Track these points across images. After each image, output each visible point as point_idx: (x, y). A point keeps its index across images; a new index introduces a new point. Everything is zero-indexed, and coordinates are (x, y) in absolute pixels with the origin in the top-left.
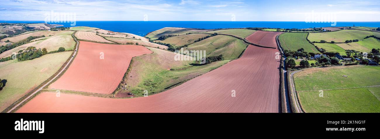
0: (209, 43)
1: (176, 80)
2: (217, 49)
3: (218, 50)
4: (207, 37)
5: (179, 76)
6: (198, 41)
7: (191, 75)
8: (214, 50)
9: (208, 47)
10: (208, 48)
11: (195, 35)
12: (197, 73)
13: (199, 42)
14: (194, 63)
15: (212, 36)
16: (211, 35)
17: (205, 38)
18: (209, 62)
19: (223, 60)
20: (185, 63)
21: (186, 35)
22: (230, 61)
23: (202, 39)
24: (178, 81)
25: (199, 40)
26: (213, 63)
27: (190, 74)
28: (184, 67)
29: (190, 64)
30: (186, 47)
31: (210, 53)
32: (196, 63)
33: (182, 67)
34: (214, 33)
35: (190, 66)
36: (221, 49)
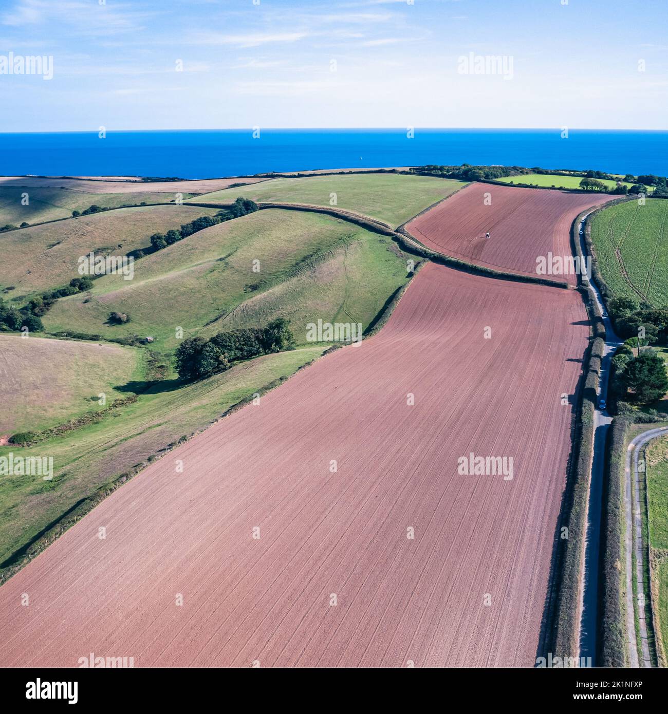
0: (211, 258)
1: (56, 494)
2: (254, 288)
3: (259, 296)
4: (198, 225)
5: (68, 468)
6: (148, 251)
7: (132, 448)
8: (241, 298)
9: (204, 282)
10: (208, 287)
11: (124, 219)
12: (162, 432)
13: (153, 257)
14: (139, 378)
15: (224, 218)
16: (214, 212)
17: (186, 232)
18: (221, 363)
19: (289, 349)
20: (91, 386)
21: (74, 222)
22: (325, 352)
23: (171, 239)
24: (67, 497)
25: (156, 245)
26: (239, 366)
27: (127, 444)
28: (85, 408)
29: (118, 389)
30: (82, 295)
31: (217, 314)
32: (150, 378)
33: (76, 410)
34: (232, 202)
35: (122, 396)
36: (277, 290)
